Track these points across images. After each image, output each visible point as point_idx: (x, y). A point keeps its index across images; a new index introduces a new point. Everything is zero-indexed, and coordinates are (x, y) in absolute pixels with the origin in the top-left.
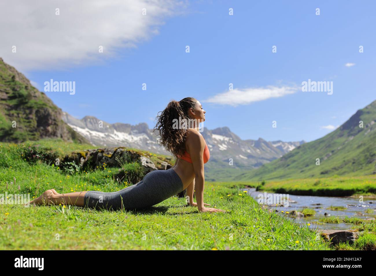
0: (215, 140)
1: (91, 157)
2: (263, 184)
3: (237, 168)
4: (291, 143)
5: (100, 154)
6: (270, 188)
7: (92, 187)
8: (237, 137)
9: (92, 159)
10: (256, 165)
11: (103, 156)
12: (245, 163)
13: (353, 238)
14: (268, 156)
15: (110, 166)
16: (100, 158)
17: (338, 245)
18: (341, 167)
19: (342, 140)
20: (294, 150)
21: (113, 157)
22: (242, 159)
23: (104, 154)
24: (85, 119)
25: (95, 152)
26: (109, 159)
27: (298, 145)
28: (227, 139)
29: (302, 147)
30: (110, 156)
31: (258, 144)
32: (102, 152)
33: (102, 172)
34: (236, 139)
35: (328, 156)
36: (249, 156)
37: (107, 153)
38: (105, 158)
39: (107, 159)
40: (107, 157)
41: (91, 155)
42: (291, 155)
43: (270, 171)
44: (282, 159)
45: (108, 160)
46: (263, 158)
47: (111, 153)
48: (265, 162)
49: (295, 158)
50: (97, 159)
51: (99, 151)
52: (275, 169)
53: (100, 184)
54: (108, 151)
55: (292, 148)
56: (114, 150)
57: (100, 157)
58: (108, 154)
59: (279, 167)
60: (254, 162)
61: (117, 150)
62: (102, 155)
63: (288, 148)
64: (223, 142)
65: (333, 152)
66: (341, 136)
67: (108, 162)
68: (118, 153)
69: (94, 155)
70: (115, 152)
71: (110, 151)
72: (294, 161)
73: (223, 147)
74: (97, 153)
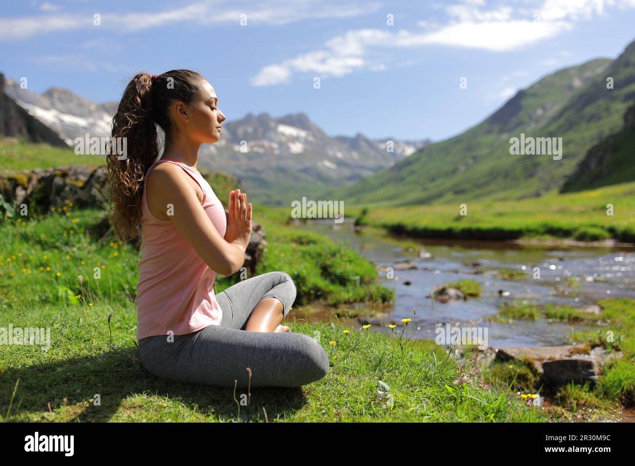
0: (283, 134)
1: (40, 186)
2: (364, 212)
3: (320, 184)
4: (408, 143)
5: (58, 181)
6: (378, 222)
7: (40, 253)
8: (320, 131)
9: (41, 191)
10: (350, 178)
11: (65, 185)
12: (334, 175)
13: (593, 374)
14: (371, 163)
15: (82, 205)
16: (60, 190)
17: (565, 389)
18: (486, 184)
19: (490, 138)
20: (413, 154)
21: (88, 187)
22: (329, 168)
23: (68, 181)
24: (50, 94)
25: (48, 174)
26: (79, 190)
27: (420, 146)
28: (303, 134)
29: (427, 150)
30: (80, 184)
31: (355, 143)
32: (64, 175)
33: (62, 220)
34: (318, 133)
35: (466, 165)
36: (340, 163)
37: (73, 178)
38: (71, 189)
39: (74, 190)
40: (74, 186)
41: (41, 180)
42: (408, 162)
43: (373, 189)
44: (393, 169)
45: (76, 193)
46: (362, 167)
47: (83, 178)
48: (367, 174)
49: (414, 167)
50: (54, 189)
51: (58, 172)
52: (382, 185)
53: (57, 248)
54: (76, 173)
55: (409, 151)
56: (90, 171)
57: (60, 186)
58: (77, 179)
59: (388, 182)
60: (347, 172)
61: (95, 171)
62: (64, 182)
63: (404, 151)
64: (295, 139)
65: (474, 158)
66: (489, 132)
67: (76, 197)
68: (99, 177)
69: (47, 181)
70: (92, 176)
71: (81, 173)
72: (412, 173)
73: (297, 148)
74: (52, 178)
